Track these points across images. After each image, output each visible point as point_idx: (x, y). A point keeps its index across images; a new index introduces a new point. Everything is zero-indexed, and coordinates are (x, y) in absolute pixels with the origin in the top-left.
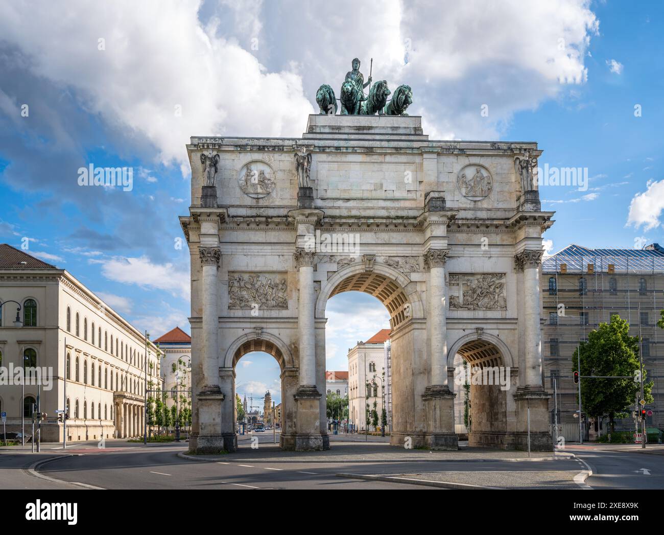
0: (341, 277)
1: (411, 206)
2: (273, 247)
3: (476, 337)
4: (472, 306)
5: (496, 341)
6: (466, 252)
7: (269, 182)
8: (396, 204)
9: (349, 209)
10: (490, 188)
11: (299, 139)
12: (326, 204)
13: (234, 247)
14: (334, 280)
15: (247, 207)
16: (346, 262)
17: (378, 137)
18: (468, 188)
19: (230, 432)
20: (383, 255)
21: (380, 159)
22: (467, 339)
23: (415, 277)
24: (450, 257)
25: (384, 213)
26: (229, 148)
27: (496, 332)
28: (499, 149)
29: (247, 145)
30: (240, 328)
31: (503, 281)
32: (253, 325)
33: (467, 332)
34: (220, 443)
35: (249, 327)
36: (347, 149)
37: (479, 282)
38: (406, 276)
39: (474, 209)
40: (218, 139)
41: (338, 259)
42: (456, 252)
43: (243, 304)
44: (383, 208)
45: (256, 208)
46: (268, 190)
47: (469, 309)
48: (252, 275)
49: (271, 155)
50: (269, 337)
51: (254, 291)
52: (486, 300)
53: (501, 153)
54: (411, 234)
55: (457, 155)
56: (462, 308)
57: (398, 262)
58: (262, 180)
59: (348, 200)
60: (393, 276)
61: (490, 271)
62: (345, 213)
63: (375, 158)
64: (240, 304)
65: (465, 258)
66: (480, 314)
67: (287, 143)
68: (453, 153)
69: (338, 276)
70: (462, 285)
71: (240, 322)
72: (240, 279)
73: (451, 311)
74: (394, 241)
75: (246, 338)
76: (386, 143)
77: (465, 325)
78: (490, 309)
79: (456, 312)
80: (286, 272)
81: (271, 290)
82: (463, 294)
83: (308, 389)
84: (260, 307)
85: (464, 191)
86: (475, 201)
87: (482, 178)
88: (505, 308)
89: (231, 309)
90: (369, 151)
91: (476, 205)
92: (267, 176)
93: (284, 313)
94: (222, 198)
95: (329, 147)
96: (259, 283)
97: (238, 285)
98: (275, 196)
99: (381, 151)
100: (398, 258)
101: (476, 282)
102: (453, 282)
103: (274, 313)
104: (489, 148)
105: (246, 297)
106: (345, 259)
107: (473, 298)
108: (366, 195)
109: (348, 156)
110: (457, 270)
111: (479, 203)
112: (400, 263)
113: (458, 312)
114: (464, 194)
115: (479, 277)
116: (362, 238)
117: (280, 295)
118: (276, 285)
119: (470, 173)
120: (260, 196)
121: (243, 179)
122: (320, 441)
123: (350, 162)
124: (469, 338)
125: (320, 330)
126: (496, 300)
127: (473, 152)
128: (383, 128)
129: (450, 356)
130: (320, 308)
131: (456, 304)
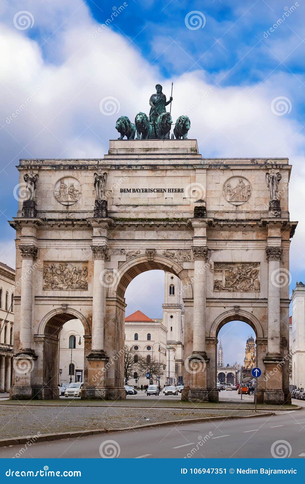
0: (129, 266)
1: (185, 210)
2: (78, 243)
3: (234, 313)
4: (232, 289)
5: (250, 317)
6: (228, 246)
7: (77, 193)
8: (174, 209)
9: (137, 213)
10: (249, 194)
11: (101, 160)
12: (119, 209)
13: (48, 243)
14: (123, 268)
15: (60, 212)
16: (133, 254)
17: (161, 157)
18: (231, 195)
19: (41, 384)
20: (163, 248)
21: (163, 173)
22: (227, 315)
23: (186, 266)
24: (215, 250)
25: (163, 216)
26: (47, 168)
27: (250, 310)
28: (257, 164)
29: (61, 165)
30: (50, 305)
31: (258, 268)
32: (61, 303)
33: (227, 309)
34: (29, 392)
35: (58, 304)
36: (137, 167)
37: (239, 269)
38: (180, 265)
39: (236, 212)
40: (39, 161)
41: (127, 251)
42: (219, 246)
43: (54, 286)
44: (164, 212)
45: (66, 212)
46: (76, 198)
47: (229, 291)
48: (62, 264)
49: (79, 172)
50: (72, 312)
51: (63, 277)
52: (244, 283)
53: (259, 168)
54: (184, 232)
55: (223, 170)
56: (224, 290)
57: (174, 254)
58: (71, 191)
59: (137, 206)
60: (170, 265)
61: (248, 261)
62: (133, 216)
63: (158, 173)
64: (52, 286)
65: (228, 251)
66: (238, 295)
67: (91, 162)
68: (219, 168)
69: (127, 265)
70: (224, 272)
71: (51, 300)
72: (52, 267)
74: (171, 238)
75: (55, 312)
76: (168, 161)
77: (226, 303)
78: (246, 291)
79: (219, 293)
80: (87, 262)
81: (76, 276)
82: (225, 279)
83: (96, 353)
84: (67, 288)
85: (228, 198)
86: (237, 206)
87: (243, 187)
88: (258, 290)
89: (45, 290)
90: (154, 168)
91: (238, 209)
92: (76, 188)
93: (85, 294)
94: (41, 205)
95: (123, 166)
96: (67, 270)
97: (51, 271)
98: (81, 204)
99: (163, 168)
100: (174, 250)
101: (237, 269)
102: (218, 269)
103: (77, 293)
104: (249, 163)
105: (57, 280)
106: (132, 252)
107: (233, 282)
108: (151, 202)
109: (137, 171)
110: (221, 260)
111: (240, 207)
112: (175, 255)
113: (221, 293)
114: (229, 200)
115: (239, 265)
116: (146, 235)
117: (83, 279)
118: (80, 272)
119: (234, 183)
120: (70, 203)
121: (58, 190)
122: (103, 392)
123: (139, 177)
124: (229, 314)
125: (112, 307)
126: (252, 283)
127: (235, 167)
128: (166, 149)
129: (213, 328)
130: (112, 290)
131: (219, 286)
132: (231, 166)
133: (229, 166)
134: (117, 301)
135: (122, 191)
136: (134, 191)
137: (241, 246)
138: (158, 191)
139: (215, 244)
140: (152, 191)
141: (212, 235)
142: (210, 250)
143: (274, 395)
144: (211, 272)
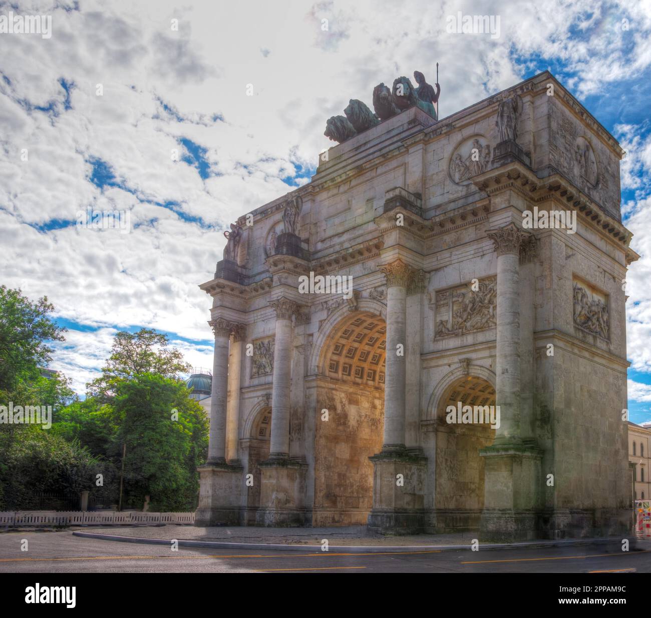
0: (331, 324)
3: (462, 372)
4: (460, 330)
5: (487, 375)
6: (454, 257)
9: (342, 243)
12: (324, 246)
13: (256, 314)
14: (325, 329)
16: (335, 306)
17: (371, 150)
20: (369, 287)
21: (373, 174)
22: (452, 377)
24: (436, 270)
26: (257, 217)
27: (487, 363)
30: (255, 397)
32: (265, 392)
33: (453, 367)
35: (261, 394)
36: (341, 177)
37: (473, 293)
39: (466, 197)
41: (329, 304)
42: (442, 262)
43: (261, 371)
47: (456, 336)
48: (269, 339)
52: (478, 318)
55: (446, 133)
56: (448, 335)
59: (343, 233)
60: (377, 310)
63: (368, 176)
65: (453, 266)
66: (469, 339)
68: (441, 133)
70: (451, 305)
72: (260, 346)
73: (436, 343)
75: (259, 407)
76: (379, 153)
77: (451, 357)
78: (482, 329)
79: (441, 342)
82: (453, 316)
86: (468, 186)
90: (360, 170)
91: (468, 191)
95: (326, 182)
97: (259, 352)
100: (382, 286)
101: (470, 294)
102: (441, 303)
105: (264, 363)
106: (334, 303)
107: (462, 318)
111: (472, 186)
113: (444, 341)
115: (473, 286)
116: (351, 273)
119: (466, 150)
121: (269, 243)
124: (454, 375)
125: (312, 390)
126: (491, 314)
127: (462, 121)
128: (379, 137)
129: (432, 404)
130: (313, 364)
131: (443, 330)
132: (457, 122)
133: (453, 124)
134: (317, 380)
137: (473, 252)
139: (435, 259)
141: (432, 245)
142: (429, 272)
143: (495, 520)
144: (431, 308)
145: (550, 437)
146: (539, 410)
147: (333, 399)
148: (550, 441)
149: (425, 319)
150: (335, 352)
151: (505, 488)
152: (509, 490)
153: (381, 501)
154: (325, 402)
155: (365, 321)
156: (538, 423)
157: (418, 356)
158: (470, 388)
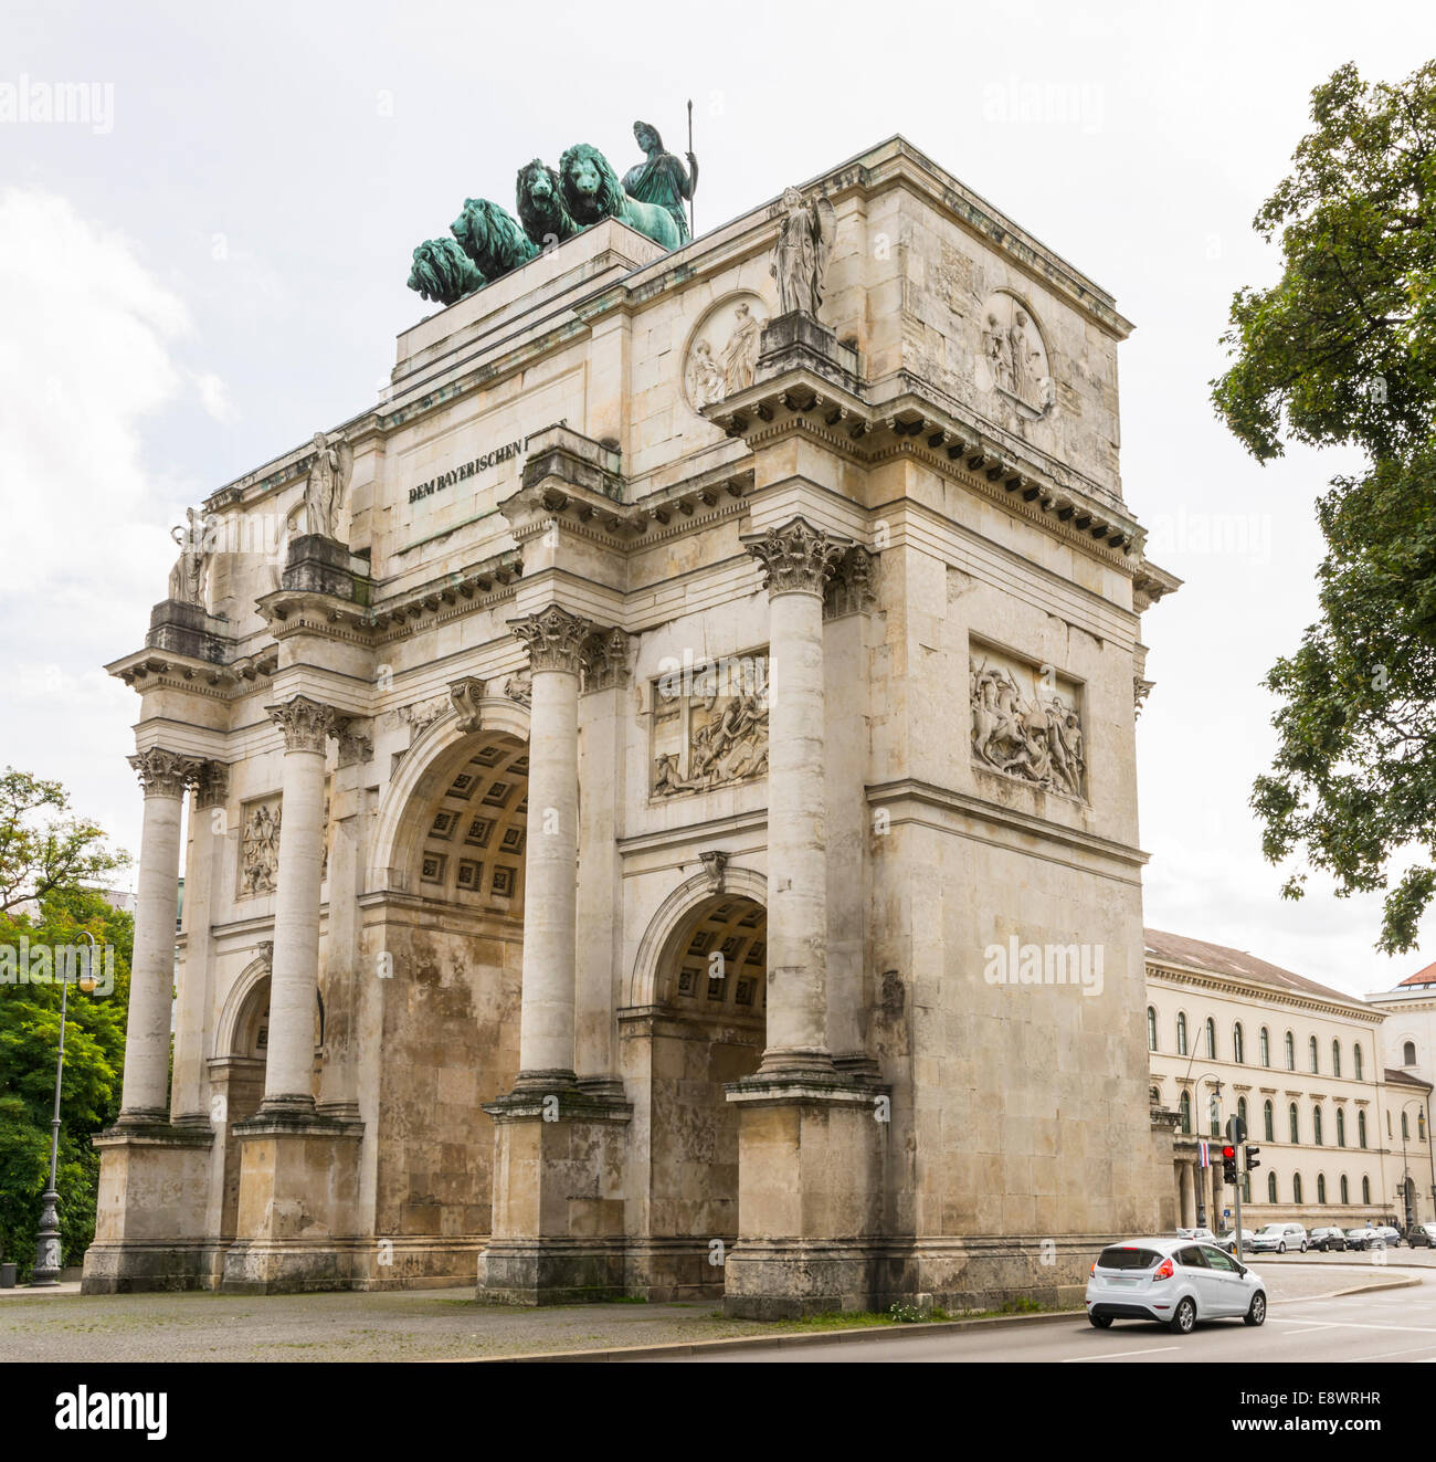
0: (418, 764)
3: (708, 886)
4: (706, 779)
6: (690, 598)
9: (445, 560)
12: (404, 565)
14: (404, 778)
20: (502, 670)
21: (514, 386)
24: (652, 628)
26: (254, 491)
30: (241, 949)
33: (689, 873)
36: (443, 395)
41: (416, 711)
43: (259, 882)
47: (696, 793)
52: (744, 747)
55: (675, 291)
59: (448, 534)
63: (504, 390)
65: (690, 618)
66: (724, 803)
68: (663, 291)
69: (415, 761)
70: (688, 714)
73: (651, 810)
76: (528, 335)
77: (683, 849)
78: (751, 779)
79: (663, 808)
82: (689, 743)
90: (486, 377)
95: (412, 407)
99: (508, 366)
102: (666, 709)
106: (426, 710)
107: (712, 749)
108: (482, 506)
113: (668, 807)
119: (721, 331)
123: (455, 427)
124: (693, 893)
125: (376, 929)
127: (711, 260)
128: (530, 294)
129: (643, 967)
130: (377, 865)
131: (670, 780)
132: (698, 262)
133: (690, 267)
134: (387, 904)
135: (415, 496)
136: (443, 483)
137: (732, 585)
138: (500, 458)
139: (650, 602)
140: (484, 464)
141: (644, 568)
142: (638, 634)
143: (761, 1266)
144: (640, 724)
145: (905, 1051)
146: (880, 980)
147: (431, 952)
148: (904, 1060)
149: (629, 751)
150: (437, 831)
151: (784, 1185)
152: (794, 1190)
153: (510, 1219)
154: (411, 960)
155: (505, 754)
156: (878, 1014)
157: (611, 843)
158: (742, 924)
